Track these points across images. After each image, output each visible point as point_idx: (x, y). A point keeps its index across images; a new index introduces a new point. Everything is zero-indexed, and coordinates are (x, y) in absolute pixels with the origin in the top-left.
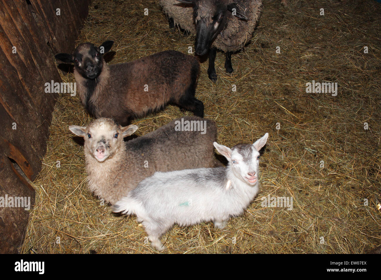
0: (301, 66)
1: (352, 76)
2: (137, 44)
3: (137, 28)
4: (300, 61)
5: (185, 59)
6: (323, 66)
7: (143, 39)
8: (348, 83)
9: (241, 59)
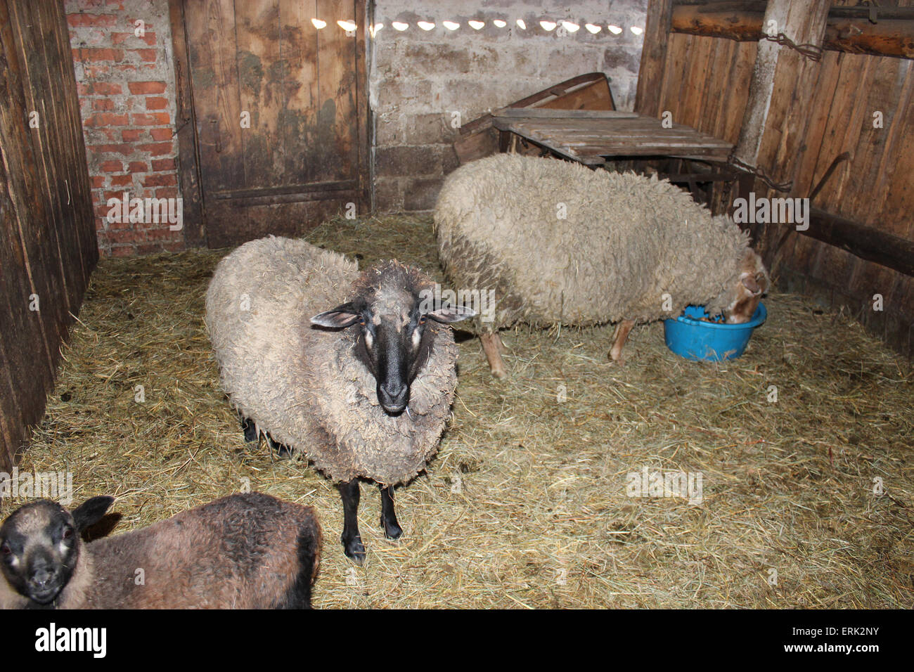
0: (554, 505)
1: (669, 514)
2: (167, 484)
3: (167, 445)
4: (552, 493)
5: (283, 514)
6: (602, 500)
7: (182, 470)
8: (664, 531)
9: (417, 503)
